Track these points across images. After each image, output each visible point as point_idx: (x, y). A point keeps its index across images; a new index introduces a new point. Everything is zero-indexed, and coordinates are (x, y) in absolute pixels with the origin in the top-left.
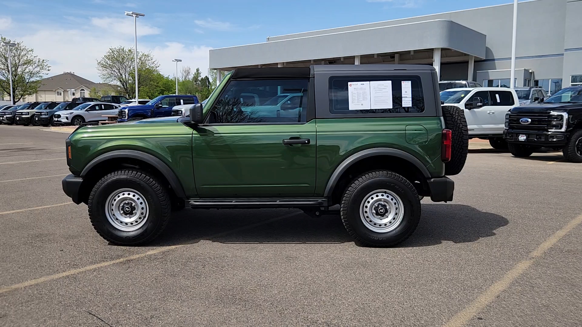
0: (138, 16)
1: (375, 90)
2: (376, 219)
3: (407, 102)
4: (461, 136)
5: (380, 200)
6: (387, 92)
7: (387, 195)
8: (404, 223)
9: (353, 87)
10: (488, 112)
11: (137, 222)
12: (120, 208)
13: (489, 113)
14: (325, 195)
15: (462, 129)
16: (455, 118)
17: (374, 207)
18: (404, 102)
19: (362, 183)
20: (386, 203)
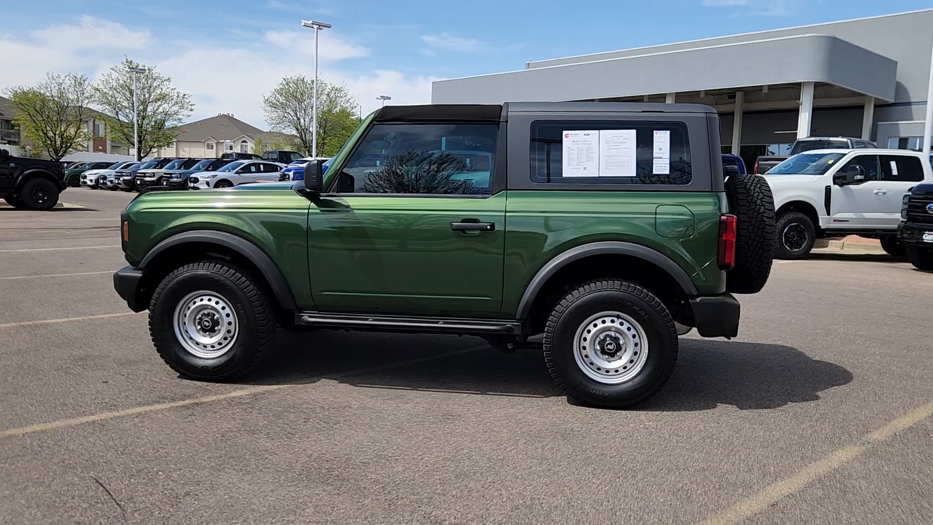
0: (321, 27)
1: (607, 144)
2: (601, 360)
3: (661, 166)
5: (608, 329)
6: (629, 148)
7: (620, 320)
8: (648, 369)
9: (571, 139)
10: (875, 191)
11: (220, 344)
12: (197, 321)
13: (877, 193)
14: (517, 318)
15: (764, 214)
16: (753, 195)
17: (598, 340)
18: (658, 165)
19: (578, 299)
20: (618, 335)
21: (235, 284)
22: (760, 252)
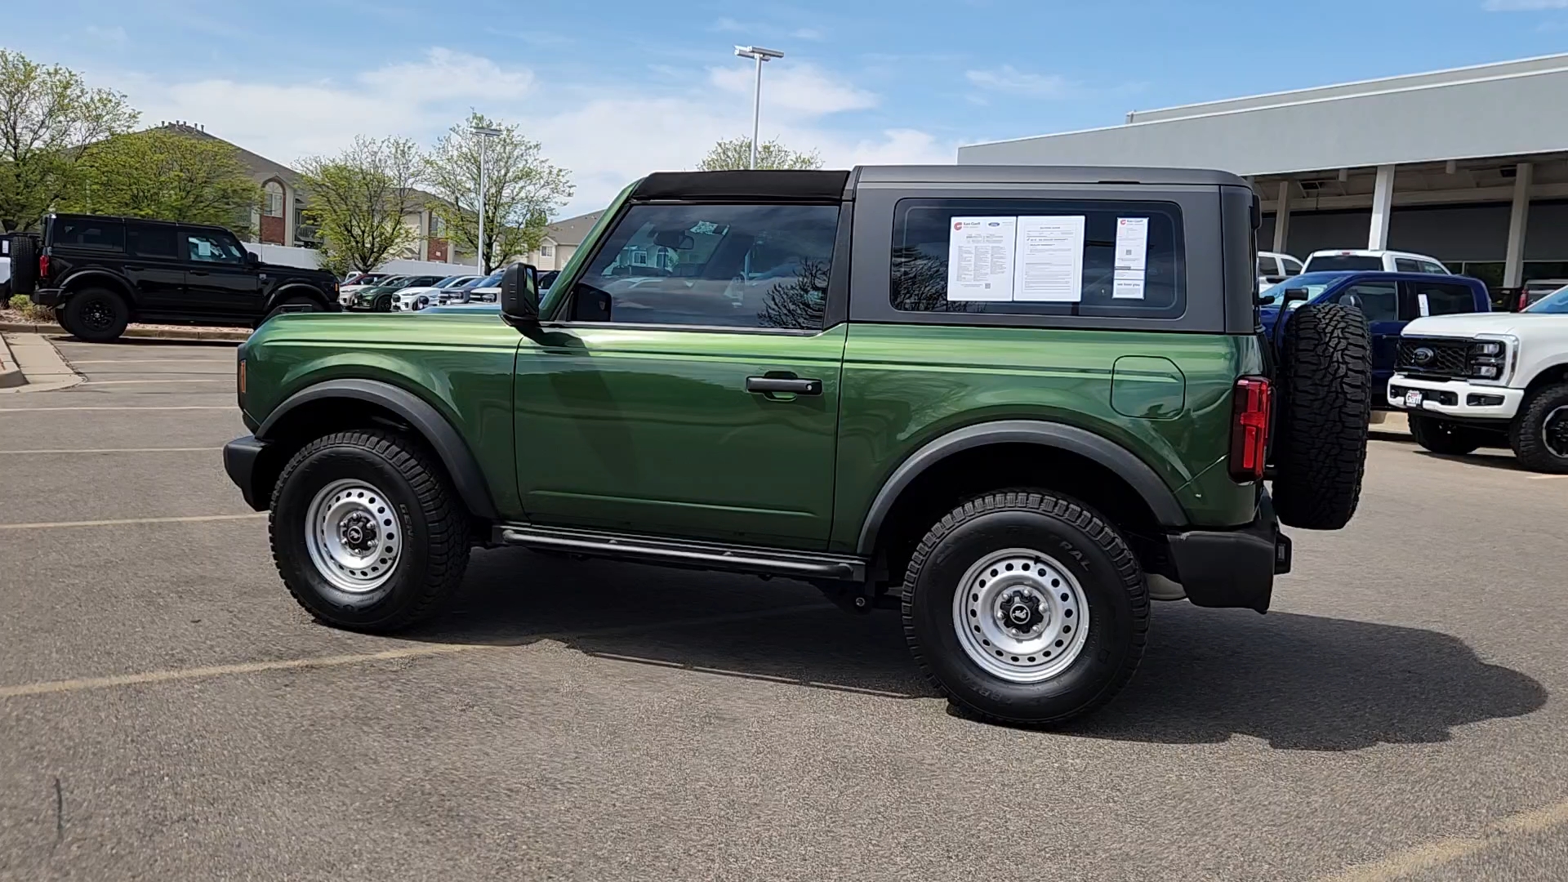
0: (766, 57)
1: (1030, 242)
2: (1004, 637)
3: (1129, 283)
4: (1339, 403)
5: (1019, 581)
6: (1069, 250)
7: (1041, 566)
8: (1088, 661)
9: (965, 233)
11: (375, 569)
12: (341, 530)
14: (859, 551)
15: (1346, 380)
16: (1327, 343)
17: (999, 599)
18: (1122, 282)
19: (962, 522)
20: (1036, 593)
21: (397, 470)
22: (1334, 452)
